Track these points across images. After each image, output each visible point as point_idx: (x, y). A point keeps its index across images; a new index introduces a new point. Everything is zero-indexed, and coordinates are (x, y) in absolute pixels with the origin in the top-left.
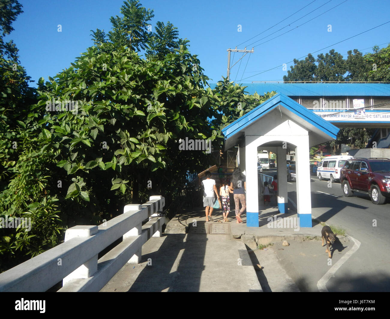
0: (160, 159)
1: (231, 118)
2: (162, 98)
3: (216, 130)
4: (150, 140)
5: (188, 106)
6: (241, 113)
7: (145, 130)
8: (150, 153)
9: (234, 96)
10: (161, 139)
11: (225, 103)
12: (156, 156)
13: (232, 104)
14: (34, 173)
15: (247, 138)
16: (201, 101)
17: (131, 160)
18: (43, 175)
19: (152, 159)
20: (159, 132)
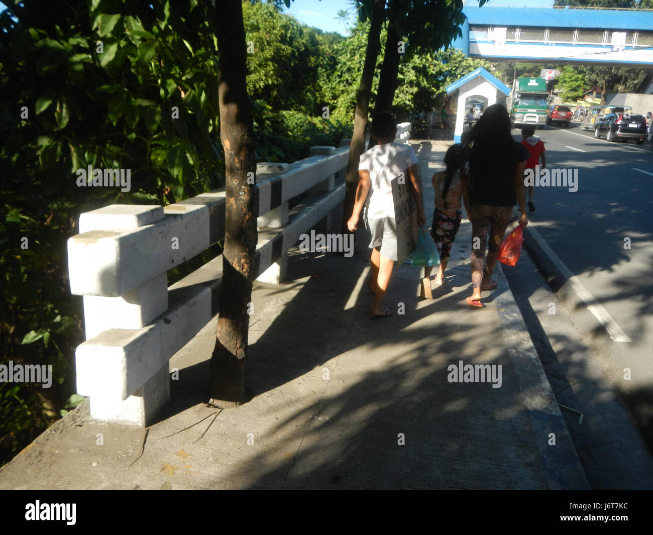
0: (411, 102)
1: (452, 79)
2: (414, 68)
3: (443, 86)
4: (405, 91)
5: (428, 73)
6: (459, 76)
7: (403, 85)
8: (406, 99)
9: (456, 63)
10: (411, 92)
11: (450, 68)
12: (409, 101)
13: (454, 68)
14: (348, 107)
15: (460, 92)
16: (435, 69)
17: (397, 103)
18: (351, 109)
19: (407, 102)
20: (410, 87)
